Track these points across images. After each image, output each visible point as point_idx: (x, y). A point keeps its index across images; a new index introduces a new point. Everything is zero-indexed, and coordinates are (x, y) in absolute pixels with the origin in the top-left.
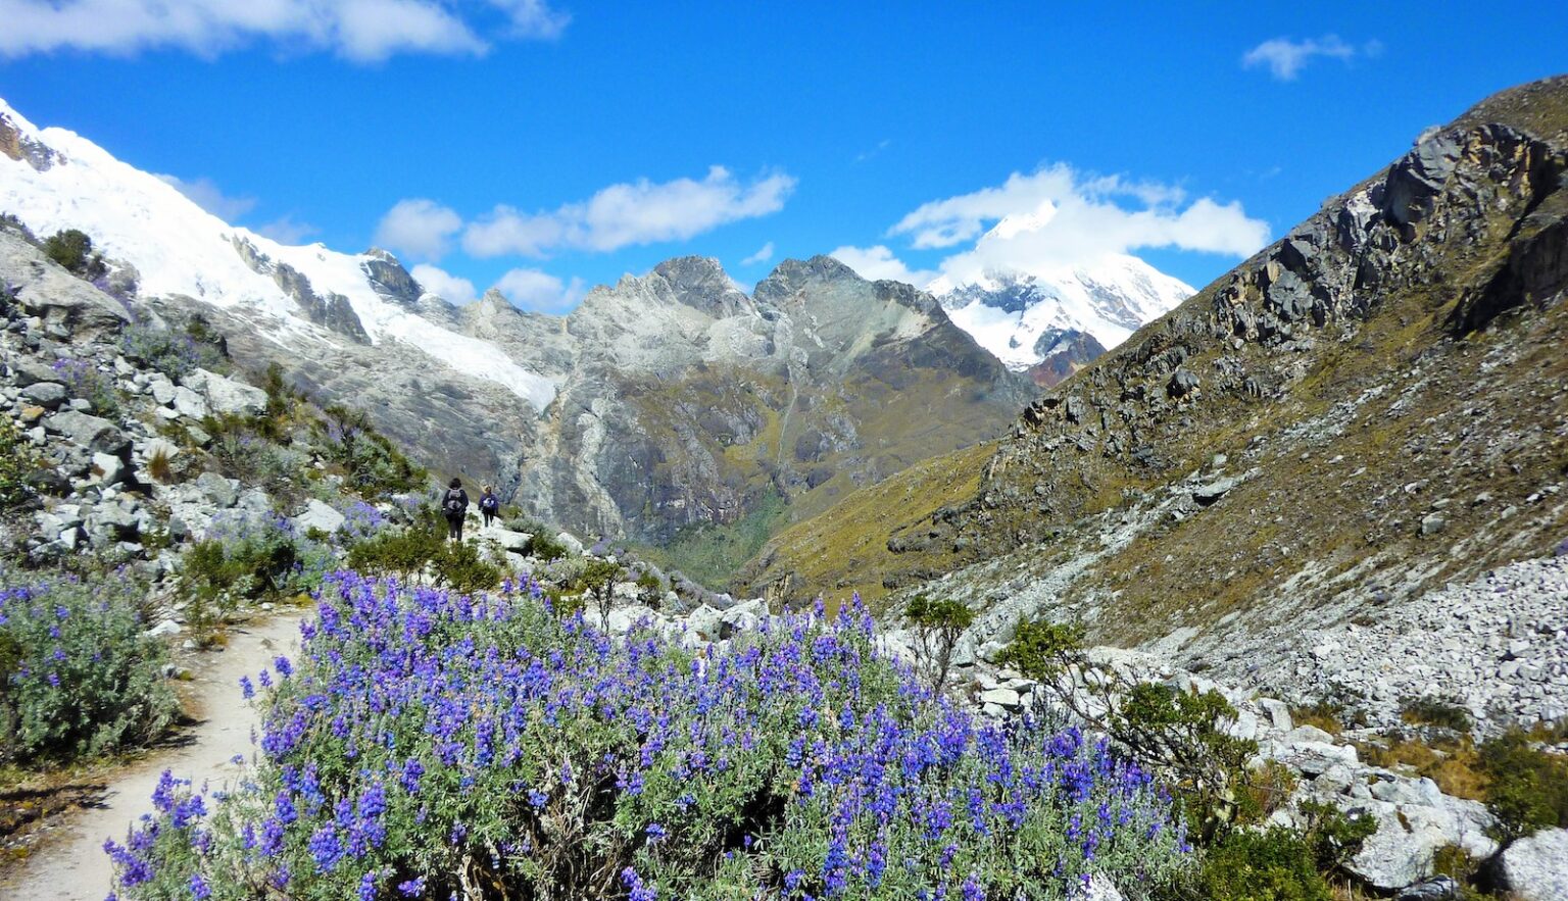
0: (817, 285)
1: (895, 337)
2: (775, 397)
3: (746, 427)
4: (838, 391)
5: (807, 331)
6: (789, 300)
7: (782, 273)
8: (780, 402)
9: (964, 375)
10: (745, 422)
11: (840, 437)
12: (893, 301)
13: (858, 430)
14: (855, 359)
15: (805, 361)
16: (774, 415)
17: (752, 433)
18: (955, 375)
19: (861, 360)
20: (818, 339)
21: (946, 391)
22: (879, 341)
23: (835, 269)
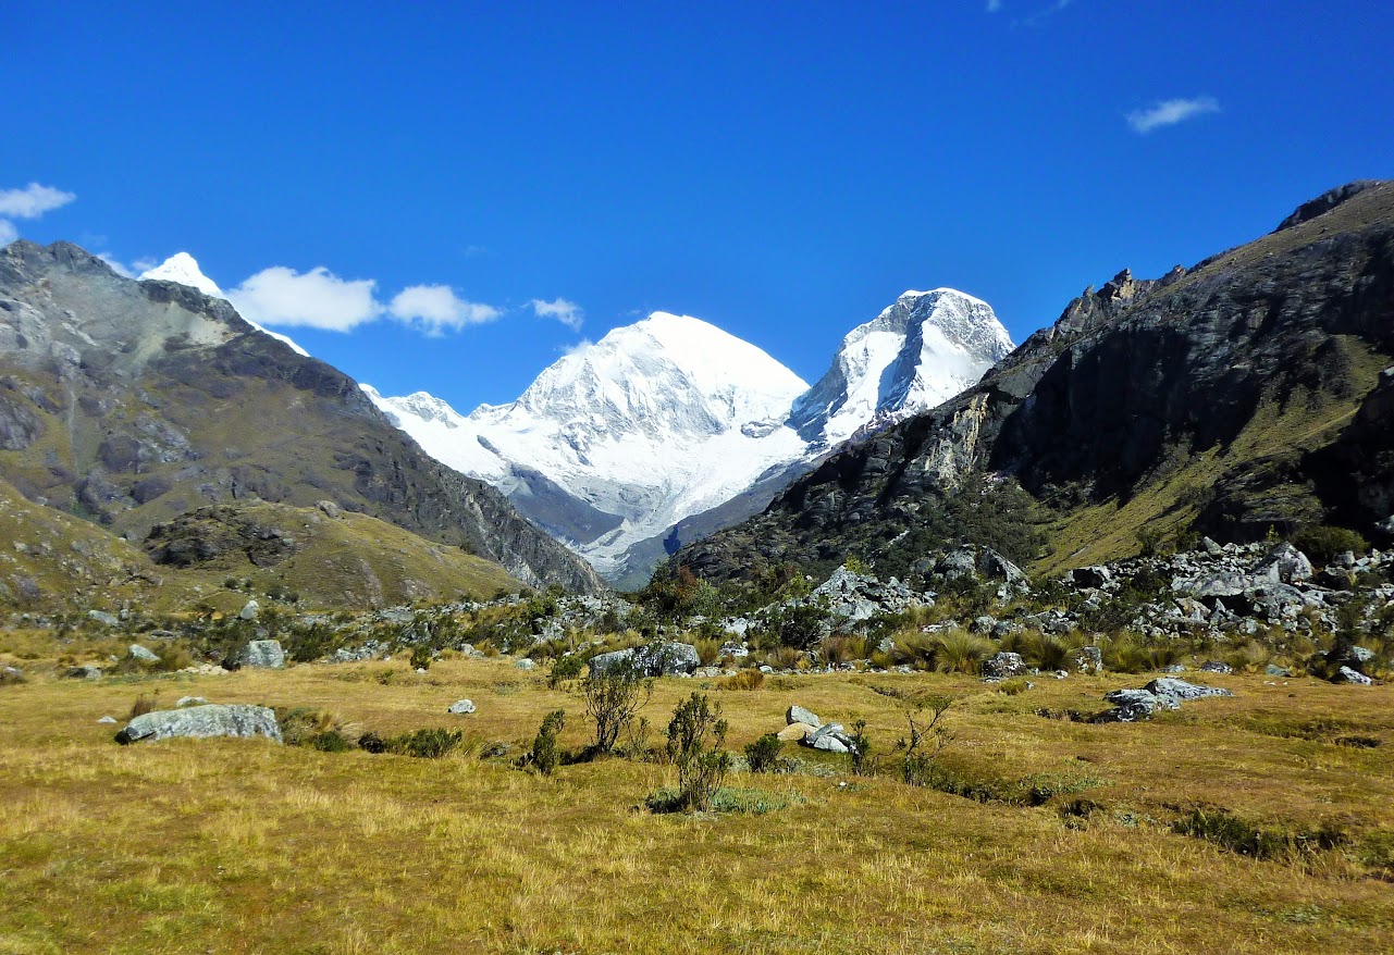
0: (63, 277)
1: (187, 342)
2: (48, 396)
3: (20, 430)
4: (138, 395)
5: (67, 326)
6: (27, 289)
7: (15, 256)
8: (58, 403)
9: (300, 387)
10: (17, 422)
11: (165, 445)
12: (173, 304)
13: (188, 437)
14: (150, 362)
15: (77, 359)
16: (52, 420)
17: (28, 437)
18: (291, 387)
19: (156, 364)
20: (86, 337)
21: (286, 404)
22: (172, 345)
23: (85, 261)
